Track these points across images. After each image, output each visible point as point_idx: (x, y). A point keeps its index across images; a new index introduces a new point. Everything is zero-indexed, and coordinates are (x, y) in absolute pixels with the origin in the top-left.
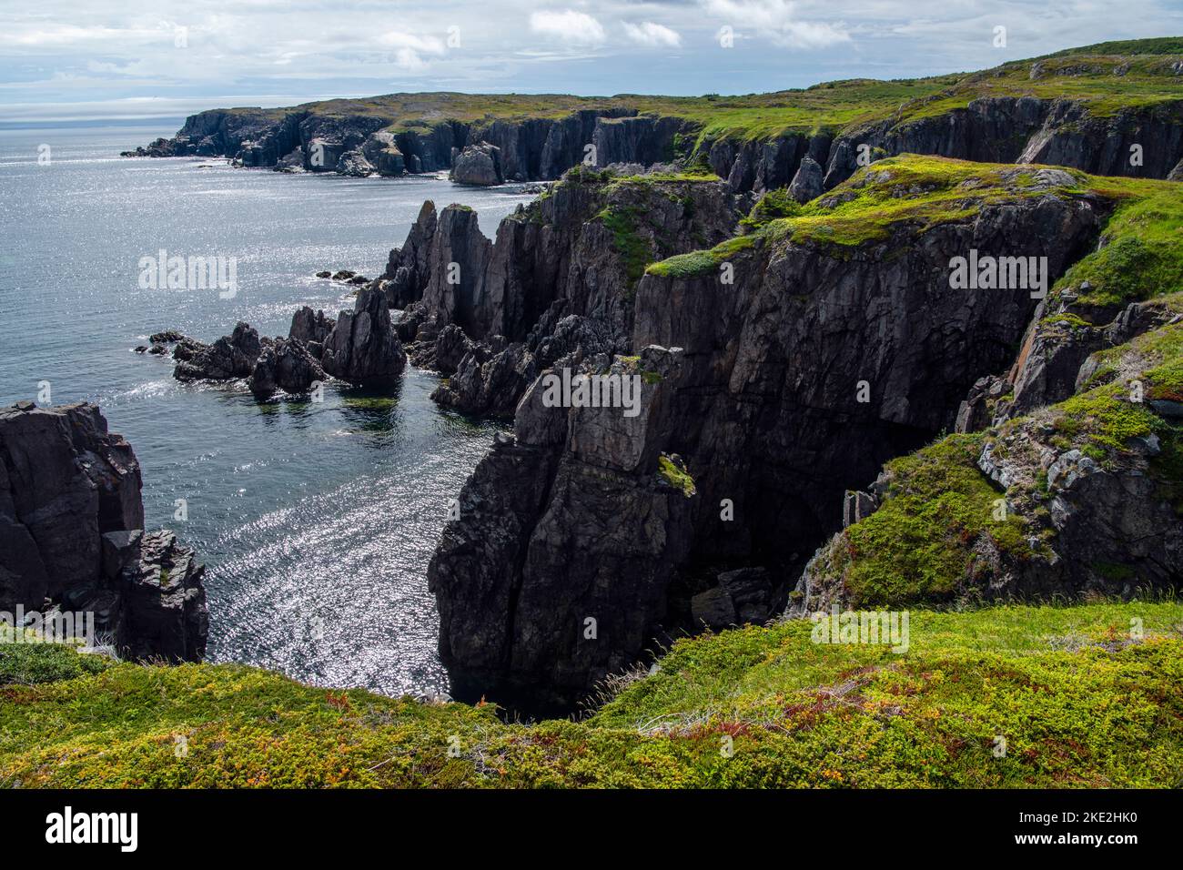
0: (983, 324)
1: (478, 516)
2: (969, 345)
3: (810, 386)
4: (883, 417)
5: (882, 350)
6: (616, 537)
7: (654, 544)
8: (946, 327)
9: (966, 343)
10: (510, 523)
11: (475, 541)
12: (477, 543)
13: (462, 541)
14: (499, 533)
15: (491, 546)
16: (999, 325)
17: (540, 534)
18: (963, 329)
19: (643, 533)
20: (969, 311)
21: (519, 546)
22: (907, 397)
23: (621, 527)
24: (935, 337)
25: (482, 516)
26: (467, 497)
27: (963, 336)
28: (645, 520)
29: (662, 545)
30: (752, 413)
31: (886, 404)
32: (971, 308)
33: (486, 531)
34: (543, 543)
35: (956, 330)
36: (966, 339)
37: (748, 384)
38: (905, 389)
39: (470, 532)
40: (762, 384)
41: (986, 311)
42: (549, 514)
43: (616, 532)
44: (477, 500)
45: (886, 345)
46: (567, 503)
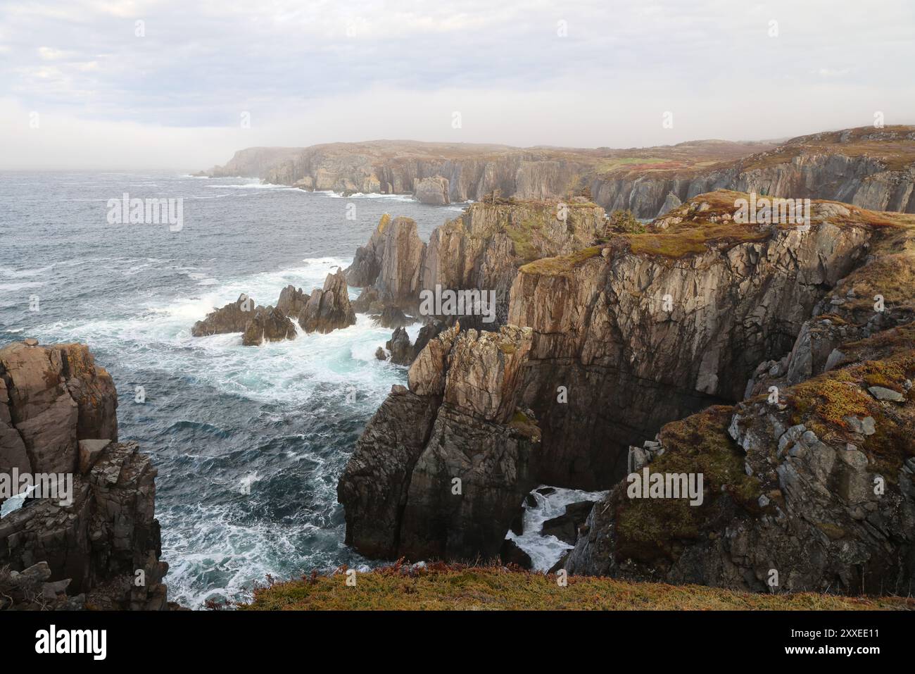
0: (775, 320)
1: (377, 447)
2: (765, 336)
3: (642, 362)
4: (698, 389)
5: (697, 337)
6: (478, 470)
7: (507, 479)
8: (747, 321)
9: (763, 334)
10: (400, 454)
11: (374, 466)
12: (374, 468)
13: (363, 466)
14: (391, 462)
15: (385, 471)
16: (787, 322)
17: (422, 464)
18: (760, 324)
19: (498, 469)
20: (764, 310)
21: (405, 473)
22: (717, 374)
23: (482, 463)
24: (738, 328)
25: (380, 447)
26: (369, 432)
27: (759, 329)
28: (501, 459)
29: (513, 479)
30: (598, 380)
31: (700, 379)
32: (766, 308)
33: (382, 459)
34: (423, 471)
35: (755, 324)
36: (763, 331)
37: (595, 358)
38: (715, 368)
39: (369, 459)
40: (605, 358)
41: (777, 310)
42: (428, 449)
43: (479, 466)
44: (376, 435)
45: (700, 333)
46: (442, 442)
